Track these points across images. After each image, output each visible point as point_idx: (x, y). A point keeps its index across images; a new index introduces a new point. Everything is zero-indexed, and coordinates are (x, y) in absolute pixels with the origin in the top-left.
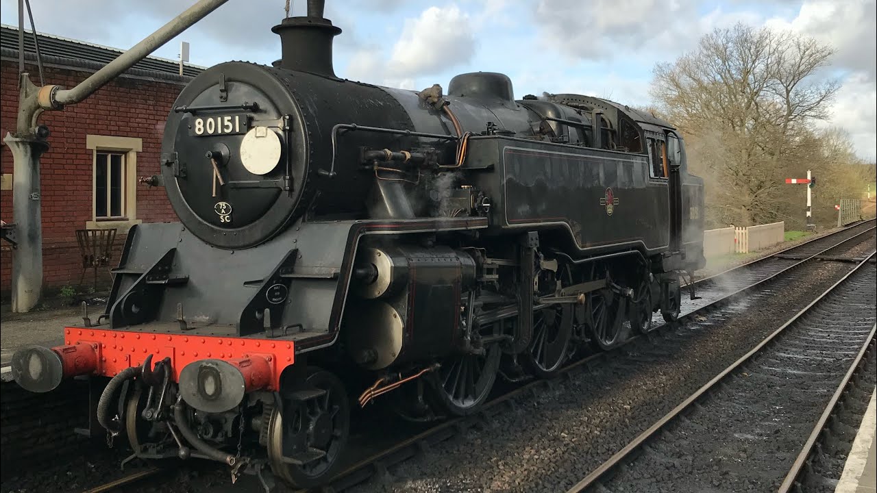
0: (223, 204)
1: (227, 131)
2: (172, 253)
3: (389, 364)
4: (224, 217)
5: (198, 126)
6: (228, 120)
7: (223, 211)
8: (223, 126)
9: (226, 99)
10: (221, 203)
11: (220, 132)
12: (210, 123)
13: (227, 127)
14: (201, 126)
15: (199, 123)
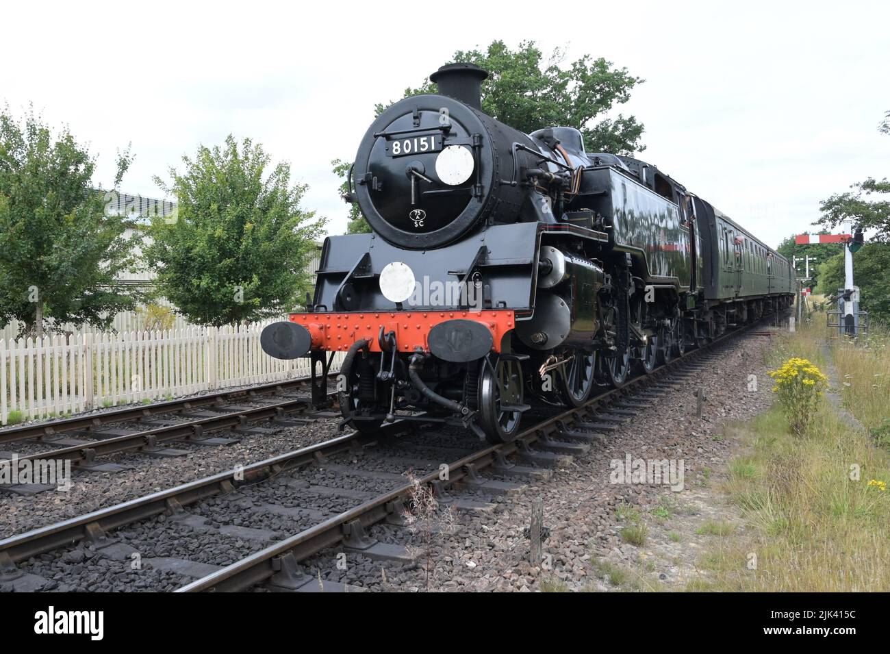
0: (418, 211)
1: (422, 150)
2: (367, 256)
3: (557, 345)
4: (418, 223)
5: (395, 148)
6: (424, 141)
7: (418, 217)
8: (419, 146)
9: (418, 125)
10: (416, 211)
11: (416, 150)
12: (407, 144)
13: (424, 146)
14: (398, 148)
15: (396, 145)
